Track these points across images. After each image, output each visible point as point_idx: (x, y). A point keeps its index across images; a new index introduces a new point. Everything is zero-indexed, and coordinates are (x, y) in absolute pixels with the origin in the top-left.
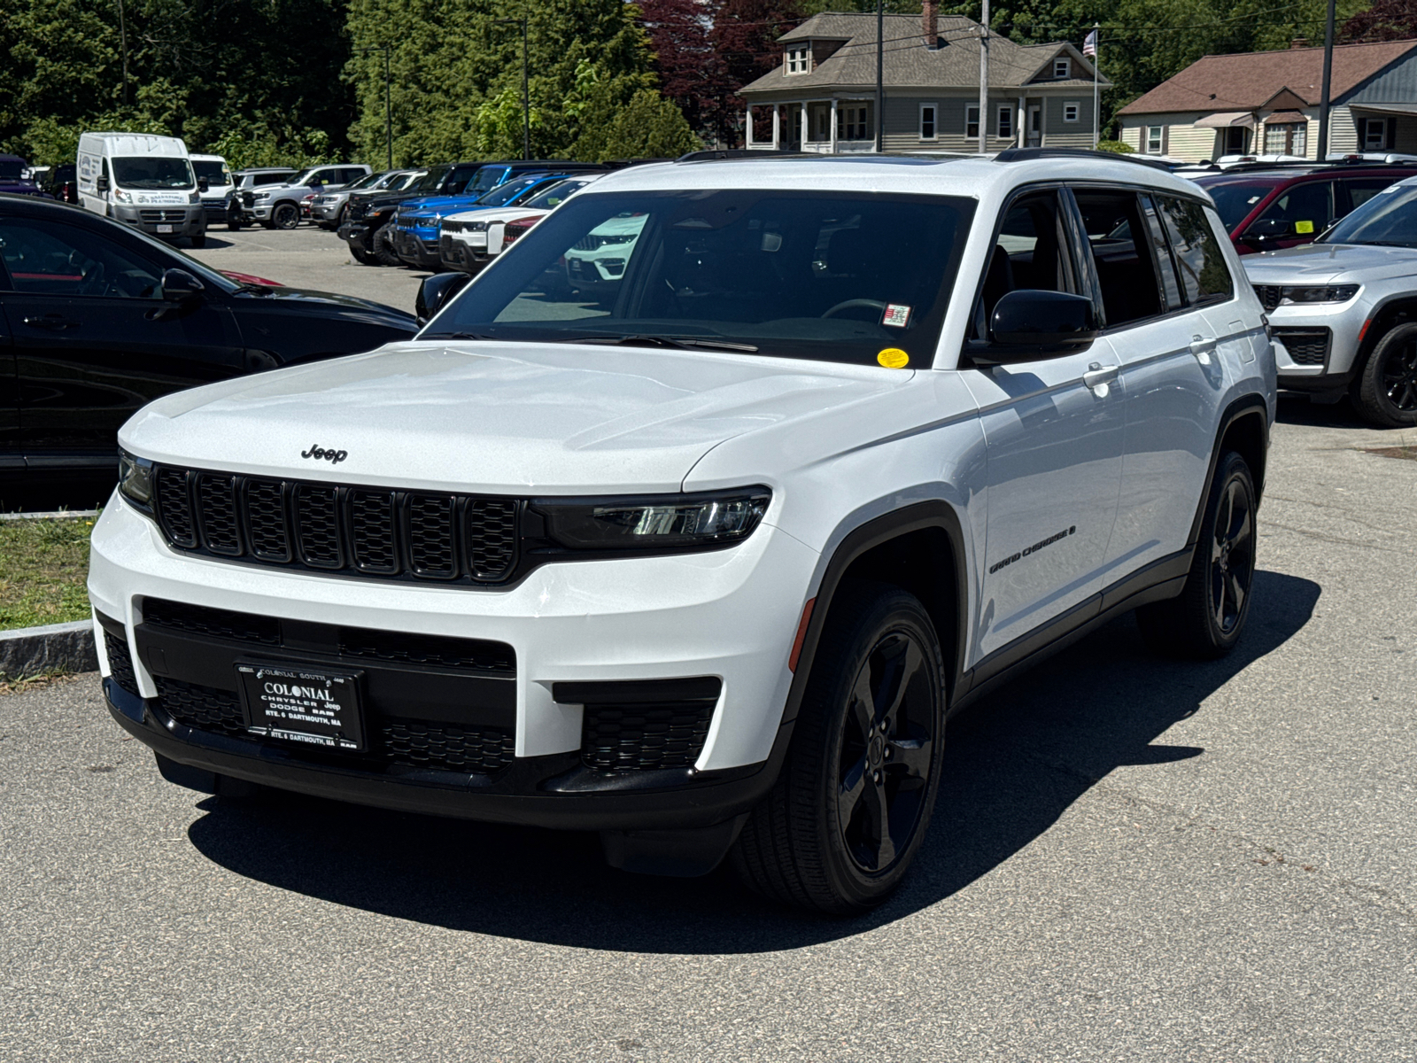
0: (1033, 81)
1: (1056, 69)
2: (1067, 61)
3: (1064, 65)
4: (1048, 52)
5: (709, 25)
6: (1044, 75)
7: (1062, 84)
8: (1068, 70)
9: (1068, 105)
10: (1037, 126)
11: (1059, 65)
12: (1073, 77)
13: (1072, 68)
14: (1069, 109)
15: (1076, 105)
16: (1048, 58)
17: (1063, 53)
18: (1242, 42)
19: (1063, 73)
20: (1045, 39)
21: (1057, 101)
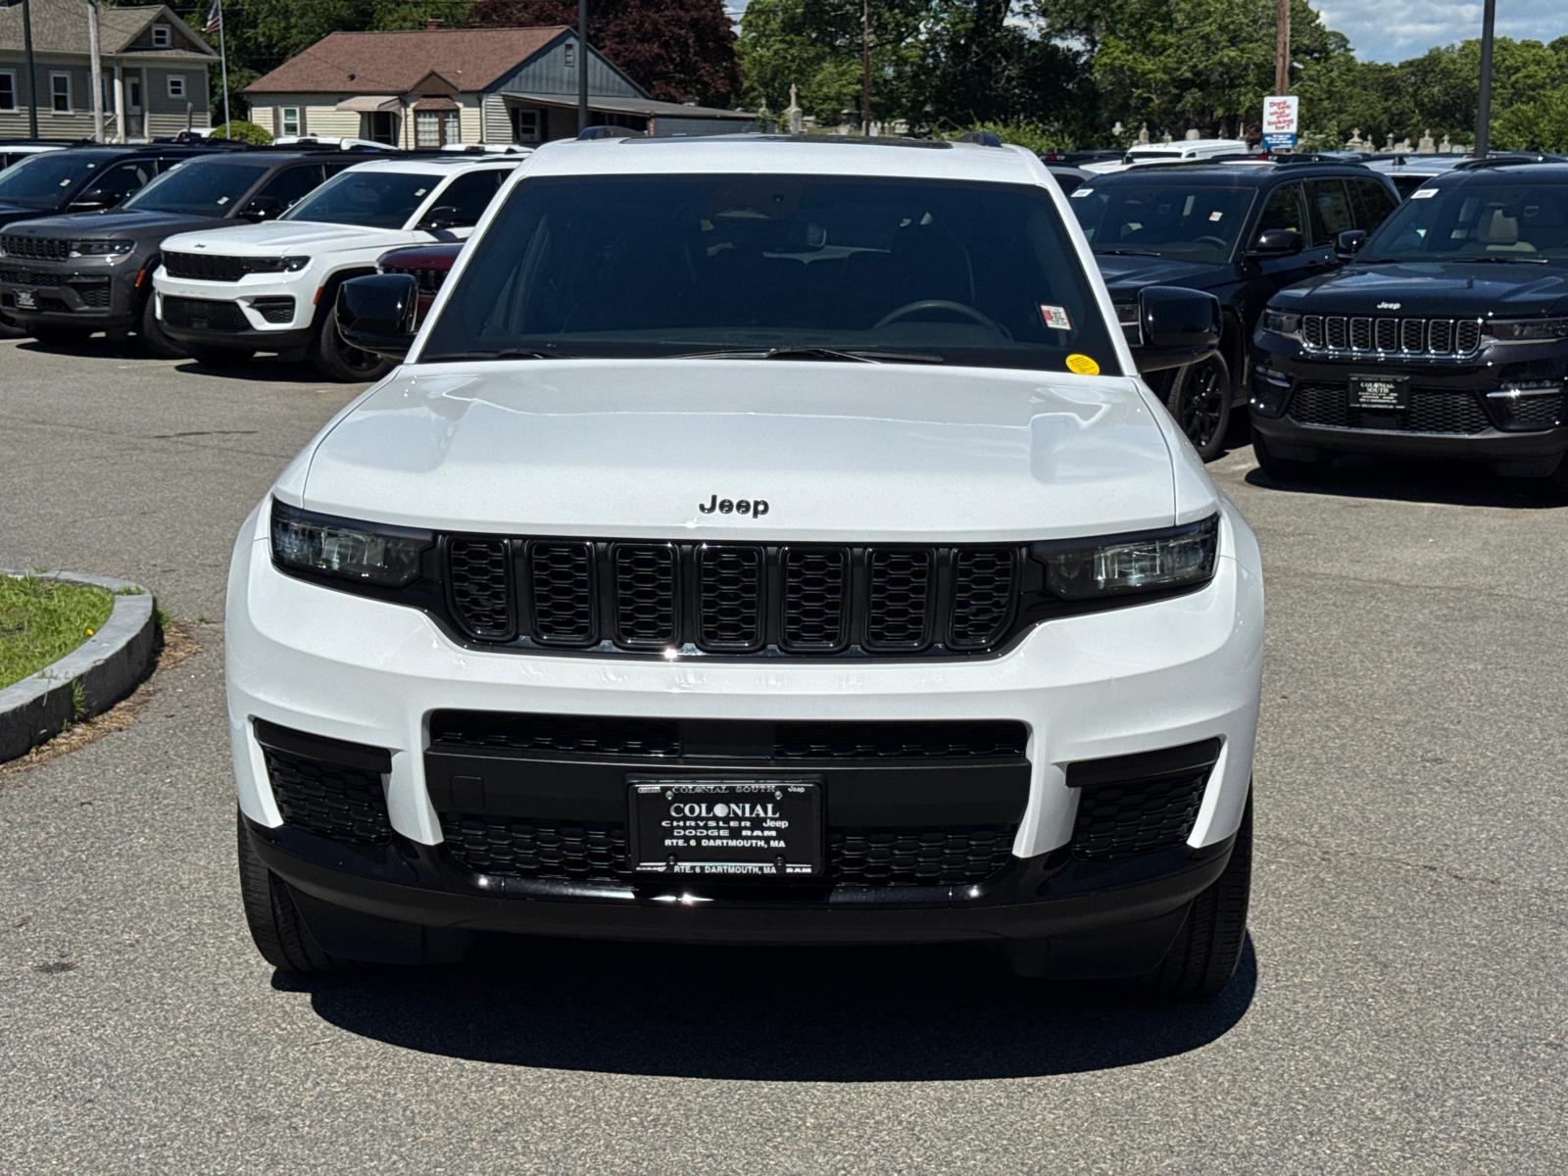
0: (127, 49)
1: (154, 37)
2: (167, 29)
3: (163, 33)
4: (140, 18)
6: (140, 42)
7: (163, 54)
8: (168, 37)
9: (171, 78)
10: (137, 100)
11: (158, 33)
12: (173, 47)
13: (173, 37)
14: (174, 83)
15: (181, 79)
16: (143, 23)
17: (161, 19)
19: (163, 41)
21: (160, 72)
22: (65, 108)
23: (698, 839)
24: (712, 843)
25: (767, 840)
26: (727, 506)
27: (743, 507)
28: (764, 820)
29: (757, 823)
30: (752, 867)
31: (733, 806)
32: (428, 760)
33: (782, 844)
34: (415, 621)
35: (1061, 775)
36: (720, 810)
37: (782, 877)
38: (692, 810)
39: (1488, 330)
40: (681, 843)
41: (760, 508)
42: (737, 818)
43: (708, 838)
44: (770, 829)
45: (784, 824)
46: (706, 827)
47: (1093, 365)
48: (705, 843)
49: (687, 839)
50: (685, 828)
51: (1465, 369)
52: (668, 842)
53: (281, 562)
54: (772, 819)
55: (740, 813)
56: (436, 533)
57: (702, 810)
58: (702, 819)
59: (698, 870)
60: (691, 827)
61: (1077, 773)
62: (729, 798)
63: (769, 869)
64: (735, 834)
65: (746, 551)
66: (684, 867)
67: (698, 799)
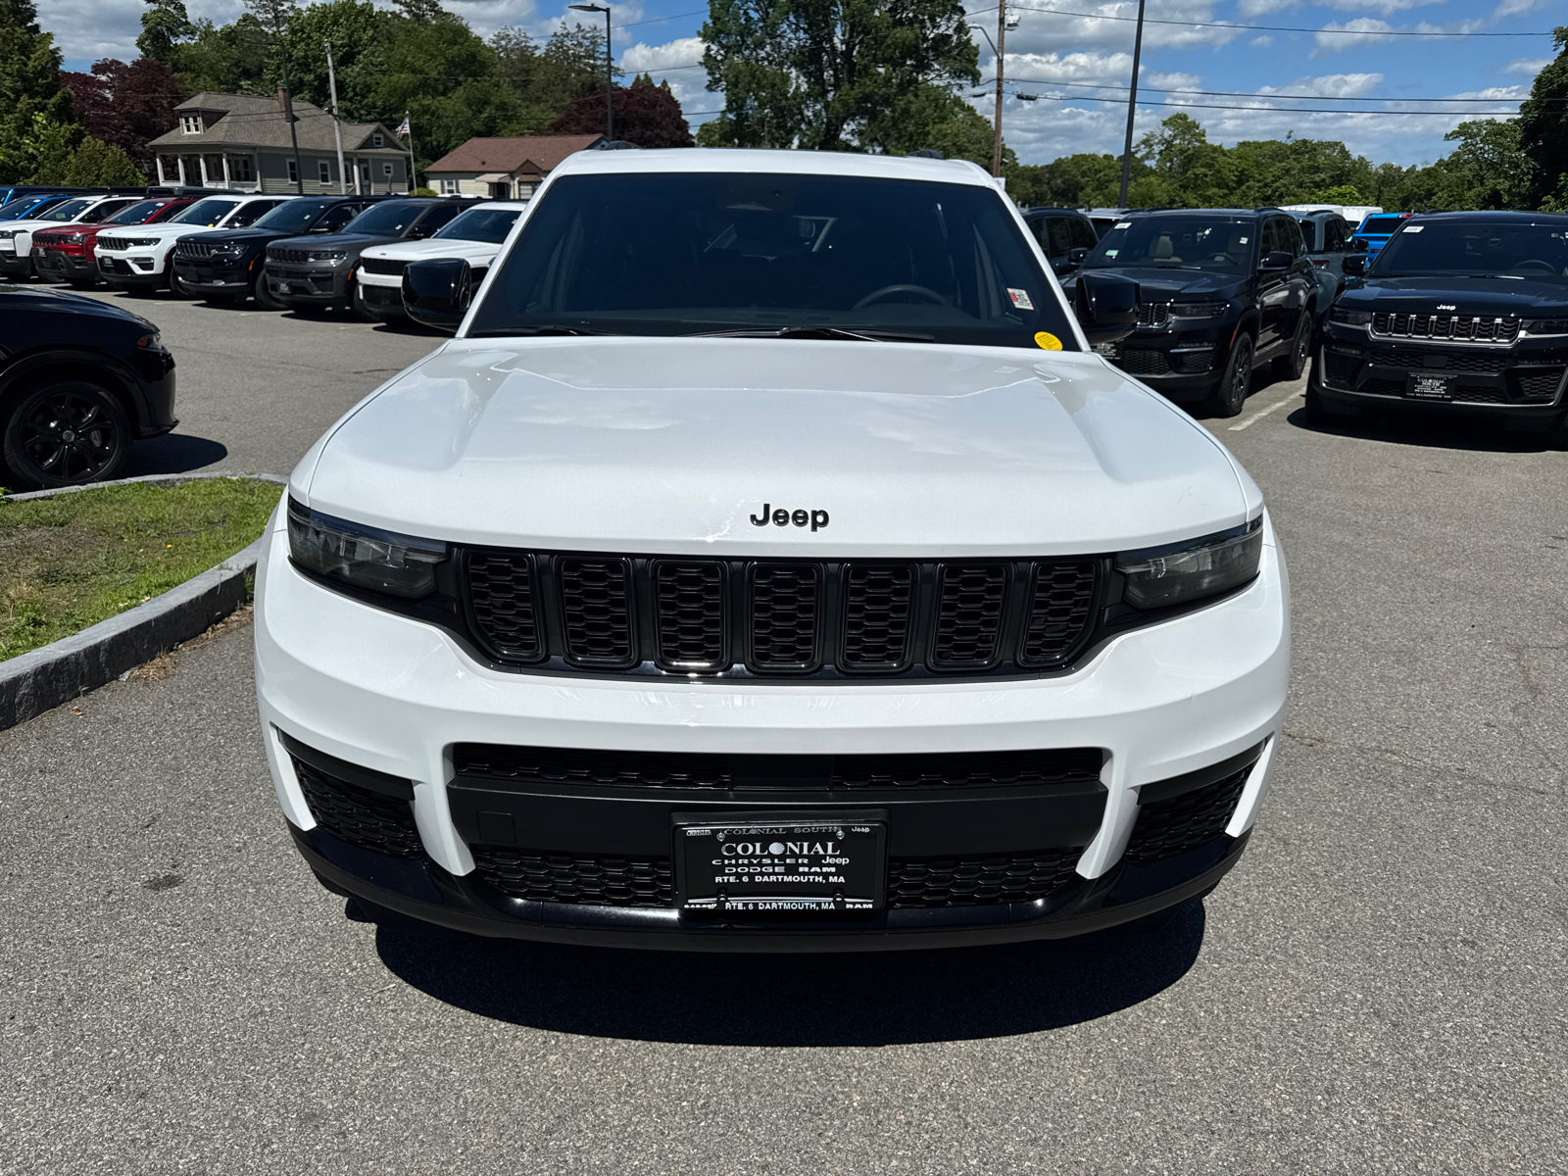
0: (360, 148)
1: (375, 141)
2: (381, 136)
3: (379, 139)
4: (367, 130)
5: (108, 94)
6: (367, 143)
7: (380, 151)
8: (382, 141)
9: (385, 164)
10: (367, 177)
11: (377, 138)
12: (385, 147)
13: (385, 141)
14: (387, 167)
15: (390, 165)
16: (368, 133)
17: (378, 131)
19: (379, 143)
20: (361, 121)
21: (379, 161)
22: (327, 181)
23: (751, 876)
24: (766, 879)
25: (826, 875)
26: (781, 518)
27: (800, 518)
28: (825, 858)
29: (816, 860)
30: (809, 902)
31: (790, 844)
33: (842, 879)
34: (431, 641)
35: (1135, 795)
36: (776, 848)
37: (841, 912)
38: (745, 849)
39: (1172, 310)
40: (732, 879)
41: (818, 520)
42: (793, 855)
43: (762, 874)
44: (829, 865)
45: (844, 861)
46: (760, 865)
47: (1057, 343)
48: (758, 879)
49: (739, 876)
50: (737, 866)
51: (1160, 334)
52: (718, 879)
54: (831, 856)
55: (797, 851)
56: (450, 545)
57: (756, 848)
58: (756, 857)
59: (751, 907)
60: (743, 865)
62: (786, 837)
63: (827, 903)
64: (792, 870)
65: (804, 568)
66: (736, 903)
67: (752, 839)
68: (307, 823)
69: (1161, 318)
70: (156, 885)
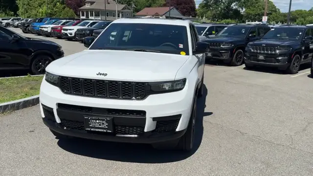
2: (127, 7)
6: (123, 9)
9: (127, 13)
10: (123, 16)
16: (124, 6)
18: (150, 6)
19: (126, 9)
20: (122, 4)
21: (125, 13)
23: (95, 125)
24: (97, 126)
25: (105, 126)
26: (101, 74)
27: (103, 74)
29: (103, 124)
30: (102, 130)
32: (57, 110)
33: (107, 127)
35: (152, 120)
36: (97, 121)
37: (107, 132)
38: (93, 121)
41: (106, 75)
42: (100, 123)
45: (107, 124)
47: (185, 54)
49: (93, 125)
52: (90, 126)
53: (46, 80)
54: (105, 123)
56: (59, 76)
57: (95, 121)
58: (95, 122)
59: (95, 130)
61: (154, 119)
62: (99, 120)
63: (105, 131)
64: (100, 125)
65: (103, 81)
66: (92, 129)
67: (94, 119)
68: (44, 116)
69: (275, 51)
70: (30, 132)
